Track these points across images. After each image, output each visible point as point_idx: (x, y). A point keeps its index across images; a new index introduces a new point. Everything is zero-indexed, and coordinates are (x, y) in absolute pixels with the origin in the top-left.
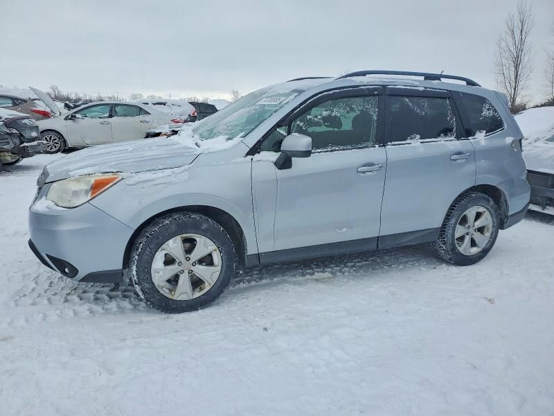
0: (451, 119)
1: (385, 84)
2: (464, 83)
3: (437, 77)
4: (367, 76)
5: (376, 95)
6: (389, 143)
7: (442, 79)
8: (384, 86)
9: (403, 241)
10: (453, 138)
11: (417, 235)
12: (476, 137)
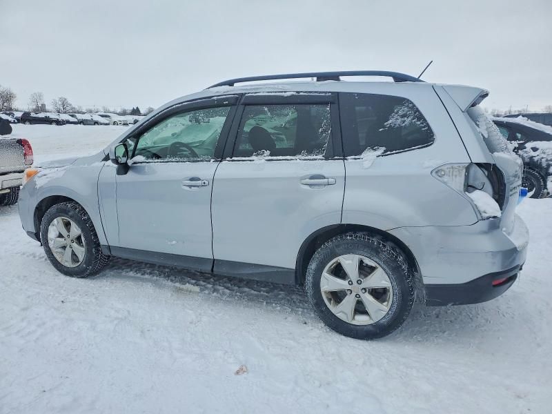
0: (325, 131)
1: (243, 92)
2: (390, 79)
3: (335, 76)
4: (236, 85)
5: (226, 105)
6: (228, 159)
7: (341, 78)
8: (242, 95)
9: (243, 272)
10: (320, 157)
11: (260, 270)
12: (362, 156)
